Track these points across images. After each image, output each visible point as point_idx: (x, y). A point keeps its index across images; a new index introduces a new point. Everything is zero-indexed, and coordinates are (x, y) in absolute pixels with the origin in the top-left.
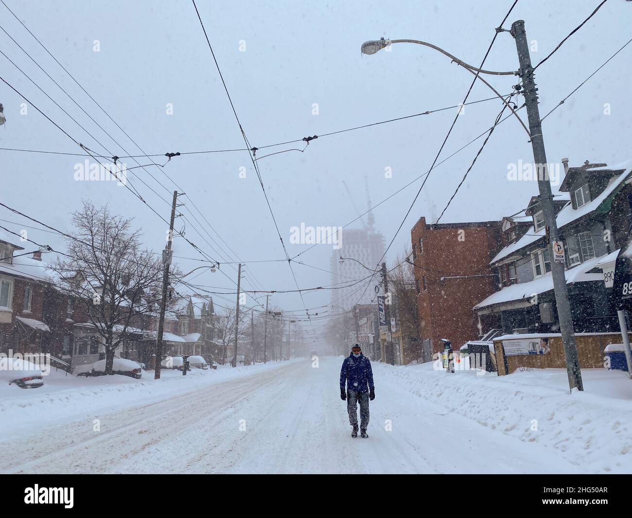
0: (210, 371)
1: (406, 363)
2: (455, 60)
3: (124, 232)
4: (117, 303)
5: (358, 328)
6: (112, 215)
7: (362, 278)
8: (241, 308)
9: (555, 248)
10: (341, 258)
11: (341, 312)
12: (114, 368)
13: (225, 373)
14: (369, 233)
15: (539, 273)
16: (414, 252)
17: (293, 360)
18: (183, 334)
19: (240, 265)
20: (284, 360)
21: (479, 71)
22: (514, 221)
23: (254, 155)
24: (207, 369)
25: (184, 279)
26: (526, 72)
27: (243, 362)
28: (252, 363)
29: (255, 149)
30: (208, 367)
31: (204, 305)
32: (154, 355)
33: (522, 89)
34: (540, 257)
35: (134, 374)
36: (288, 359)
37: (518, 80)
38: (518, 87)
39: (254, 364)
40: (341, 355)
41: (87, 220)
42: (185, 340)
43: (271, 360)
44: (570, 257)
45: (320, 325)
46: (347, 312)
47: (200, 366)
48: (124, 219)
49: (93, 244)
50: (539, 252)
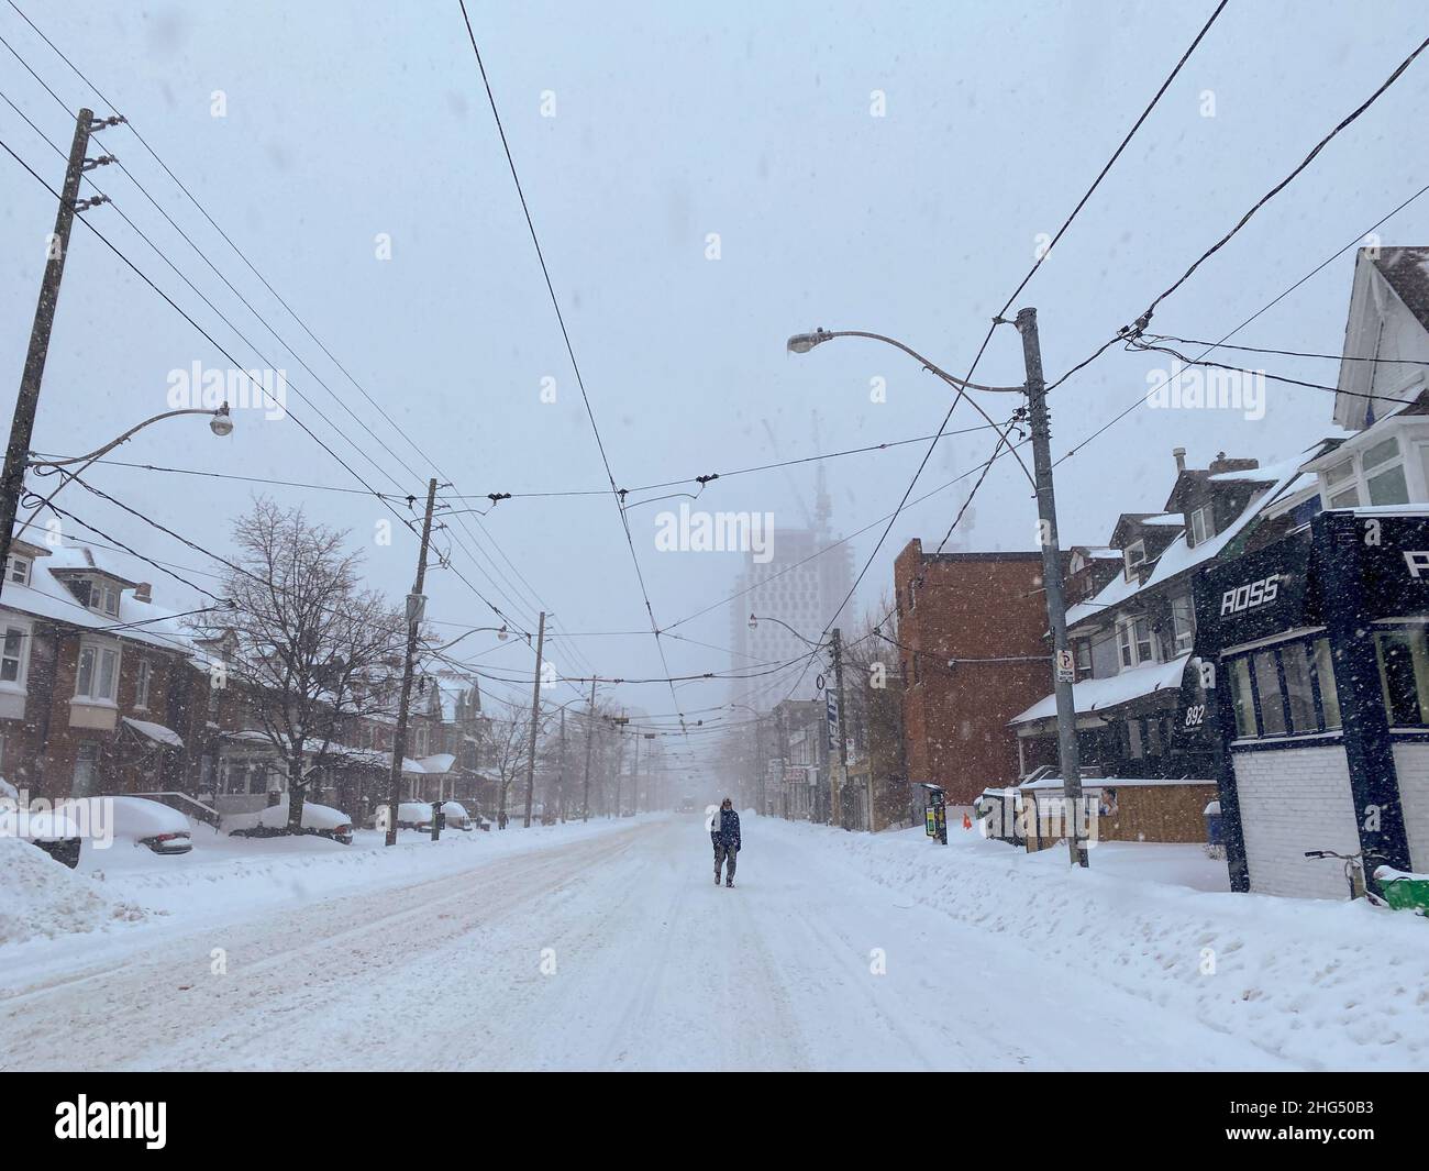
0: (476, 832)
1: (880, 826)
2: (929, 366)
3: (331, 556)
4: (311, 695)
5: (785, 751)
6: (311, 523)
7: (790, 658)
8: (541, 704)
9: (1060, 660)
10: (752, 617)
11: (750, 719)
12: (304, 824)
13: (514, 839)
14: (818, 538)
15: (1127, 662)
16: (899, 606)
17: (642, 817)
18: (419, 756)
19: (542, 614)
20: (624, 816)
21: (965, 384)
22: (1091, 556)
23: (622, 501)
24: (470, 830)
25: (445, 652)
26: (1035, 388)
27: (540, 817)
28: (559, 820)
29: (623, 492)
30: (473, 825)
31: (462, 694)
32: (366, 799)
33: (1028, 415)
34: (1131, 632)
35: (340, 835)
36: (633, 814)
37: (1022, 401)
38: (1021, 411)
39: (563, 822)
40: (748, 807)
41: (261, 533)
42: (425, 768)
43: (596, 816)
44: (1178, 637)
45: (703, 744)
46: (762, 719)
47: (459, 824)
48: (332, 532)
49: (270, 579)
50: (1129, 623)
